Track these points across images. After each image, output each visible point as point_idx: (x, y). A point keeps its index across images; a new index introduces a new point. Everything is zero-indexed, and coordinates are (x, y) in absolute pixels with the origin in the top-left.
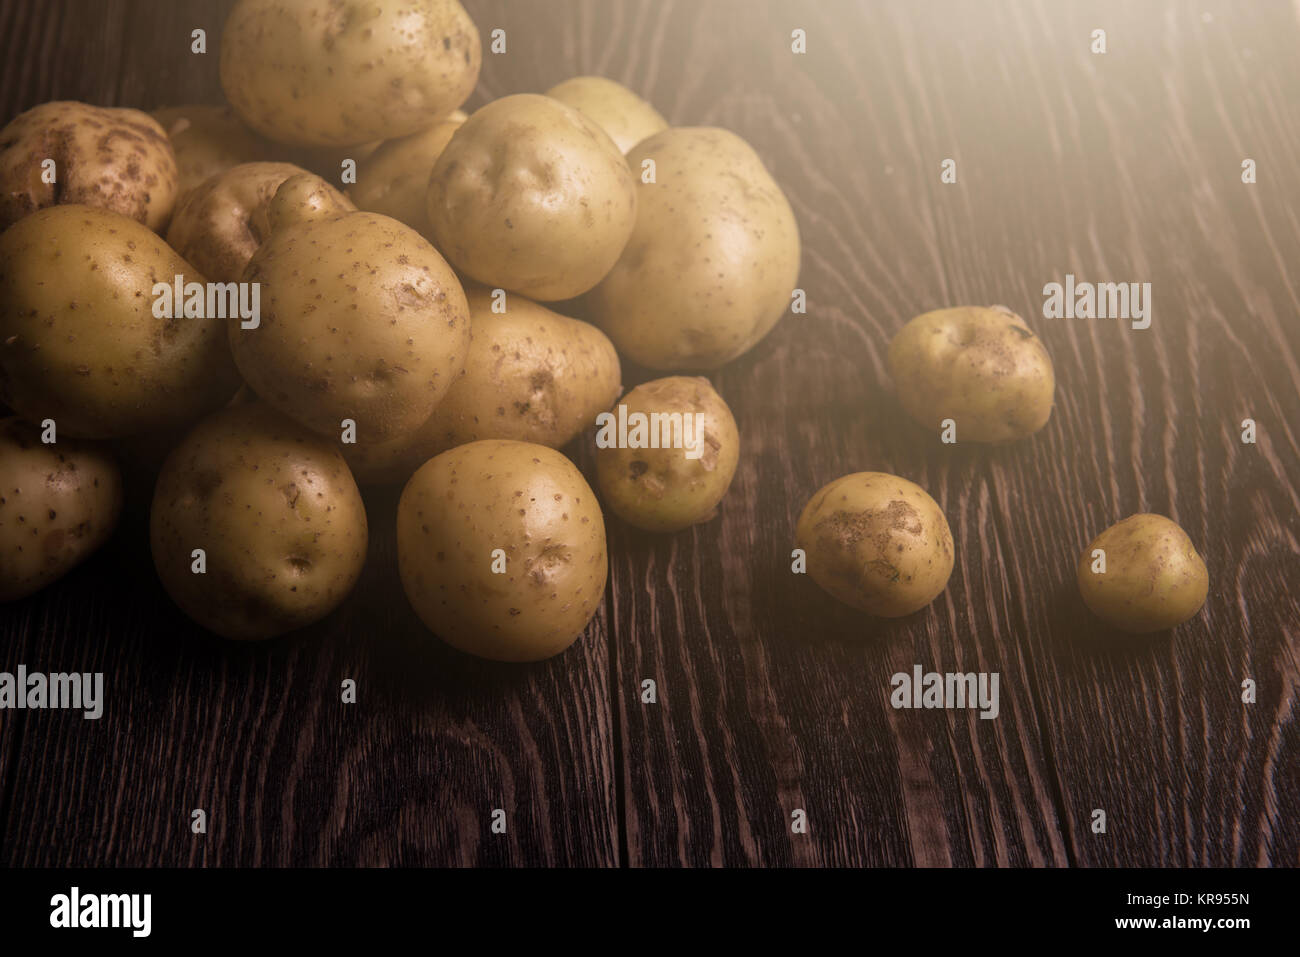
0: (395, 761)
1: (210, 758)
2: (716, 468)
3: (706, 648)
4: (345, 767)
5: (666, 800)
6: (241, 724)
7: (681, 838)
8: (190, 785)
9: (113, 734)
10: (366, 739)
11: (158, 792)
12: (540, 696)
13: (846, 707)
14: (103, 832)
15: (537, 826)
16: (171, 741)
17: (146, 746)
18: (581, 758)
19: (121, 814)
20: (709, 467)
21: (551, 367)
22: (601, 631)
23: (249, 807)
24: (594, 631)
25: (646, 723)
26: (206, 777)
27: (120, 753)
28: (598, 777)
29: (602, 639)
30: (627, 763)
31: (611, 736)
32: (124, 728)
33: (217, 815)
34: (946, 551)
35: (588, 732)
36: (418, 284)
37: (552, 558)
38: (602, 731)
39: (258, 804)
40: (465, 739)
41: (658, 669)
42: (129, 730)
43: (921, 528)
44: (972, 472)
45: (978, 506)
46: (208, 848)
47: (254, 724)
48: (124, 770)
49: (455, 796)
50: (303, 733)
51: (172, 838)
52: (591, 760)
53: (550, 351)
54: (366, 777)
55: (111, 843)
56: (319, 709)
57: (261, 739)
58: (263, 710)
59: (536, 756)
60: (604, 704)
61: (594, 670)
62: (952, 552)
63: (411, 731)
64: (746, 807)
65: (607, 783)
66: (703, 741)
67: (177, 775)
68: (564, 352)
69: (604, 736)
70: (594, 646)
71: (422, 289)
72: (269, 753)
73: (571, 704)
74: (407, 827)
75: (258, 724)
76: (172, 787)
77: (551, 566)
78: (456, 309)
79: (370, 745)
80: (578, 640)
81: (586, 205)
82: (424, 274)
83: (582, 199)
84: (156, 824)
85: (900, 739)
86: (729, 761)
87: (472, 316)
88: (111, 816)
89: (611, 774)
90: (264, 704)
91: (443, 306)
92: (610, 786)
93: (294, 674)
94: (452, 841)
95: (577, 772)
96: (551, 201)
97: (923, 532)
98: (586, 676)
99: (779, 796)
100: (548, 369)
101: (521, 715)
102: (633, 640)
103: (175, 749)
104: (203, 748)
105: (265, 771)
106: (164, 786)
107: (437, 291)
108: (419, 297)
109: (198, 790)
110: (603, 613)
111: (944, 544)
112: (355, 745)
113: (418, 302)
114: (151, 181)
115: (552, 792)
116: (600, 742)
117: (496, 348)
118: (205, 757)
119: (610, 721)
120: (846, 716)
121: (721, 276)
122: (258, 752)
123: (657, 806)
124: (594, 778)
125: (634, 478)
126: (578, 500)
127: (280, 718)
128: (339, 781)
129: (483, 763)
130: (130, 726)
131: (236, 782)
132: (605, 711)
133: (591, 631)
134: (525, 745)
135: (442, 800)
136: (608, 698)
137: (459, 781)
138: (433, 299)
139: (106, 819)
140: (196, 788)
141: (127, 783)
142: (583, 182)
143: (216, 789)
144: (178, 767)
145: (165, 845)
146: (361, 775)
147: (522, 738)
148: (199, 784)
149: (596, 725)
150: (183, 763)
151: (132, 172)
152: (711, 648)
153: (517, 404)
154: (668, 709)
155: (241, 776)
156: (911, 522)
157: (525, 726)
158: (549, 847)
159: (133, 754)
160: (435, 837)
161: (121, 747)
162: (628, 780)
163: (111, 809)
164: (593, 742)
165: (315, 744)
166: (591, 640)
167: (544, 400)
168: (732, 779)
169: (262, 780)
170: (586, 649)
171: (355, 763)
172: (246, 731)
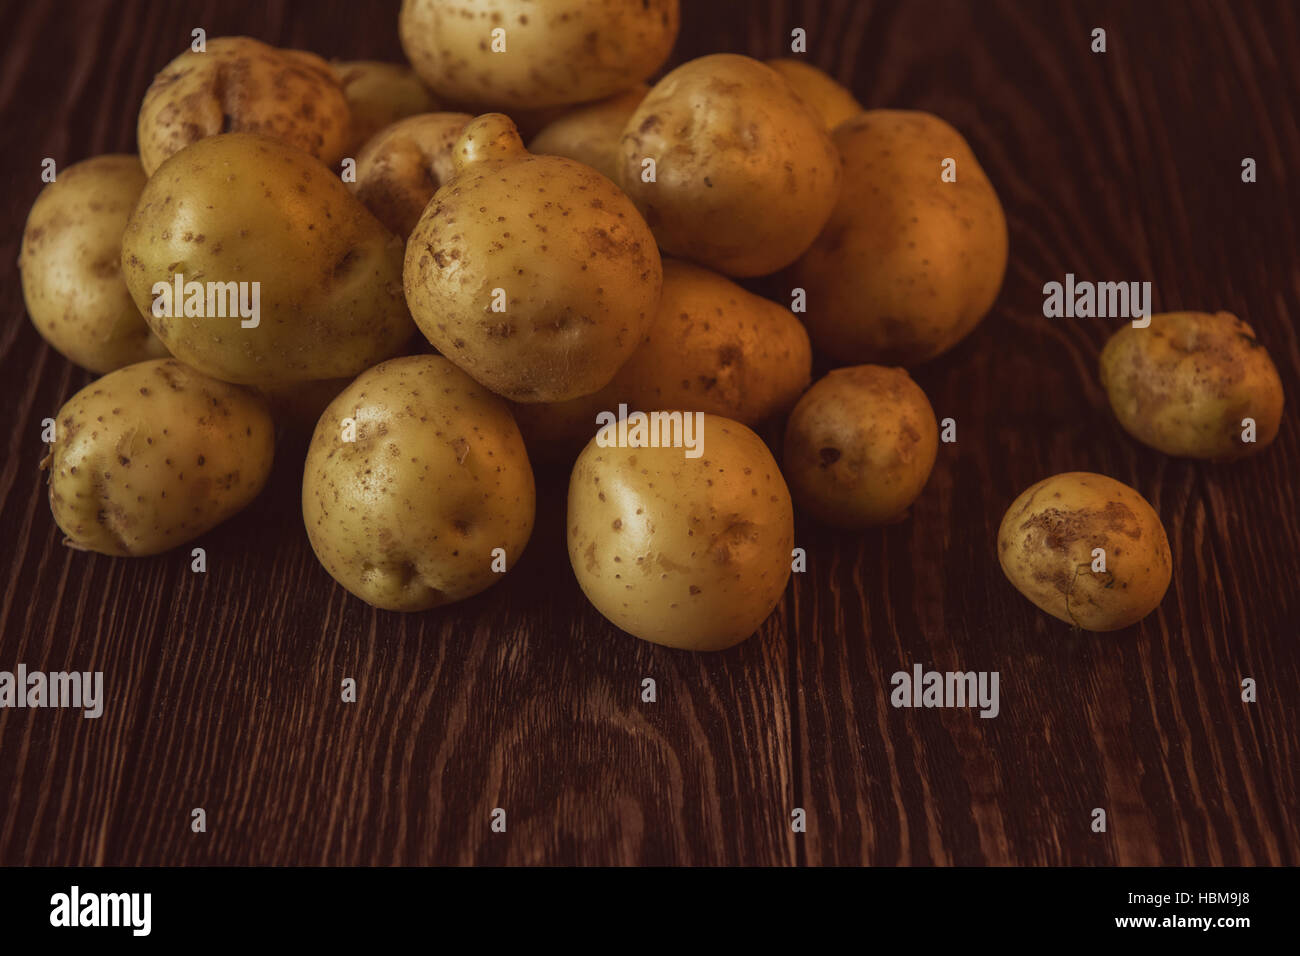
0: (554, 746)
1: (353, 730)
2: (913, 461)
3: (894, 652)
4: (499, 746)
5: (848, 806)
6: (388, 697)
7: (864, 847)
8: (331, 756)
9: (250, 701)
10: (523, 721)
11: (296, 761)
12: (712, 689)
13: (1047, 722)
14: (236, 799)
15: (707, 823)
16: (312, 710)
17: (285, 713)
18: (756, 756)
19: (255, 782)
20: (907, 459)
21: (741, 342)
22: (780, 627)
23: (394, 782)
24: (773, 626)
25: (828, 725)
26: (349, 749)
27: (257, 718)
28: (774, 777)
29: (781, 636)
30: (806, 764)
31: (789, 737)
32: (262, 693)
33: (359, 790)
34: (1165, 562)
35: (764, 730)
36: (612, 230)
37: (738, 536)
38: (780, 730)
39: (404, 781)
40: (630, 729)
41: (842, 671)
42: (268, 695)
43: (1140, 533)
44: (1188, 491)
45: (1194, 525)
46: (348, 823)
47: (403, 698)
48: (260, 736)
49: (618, 787)
50: (455, 711)
51: (310, 809)
52: (767, 758)
53: (741, 326)
54: (522, 760)
55: (243, 810)
56: (473, 687)
57: (410, 714)
58: (412, 685)
59: (707, 751)
60: (782, 702)
61: (772, 666)
62: (1170, 565)
63: (571, 717)
64: (937, 819)
65: (784, 783)
66: (890, 748)
67: (318, 744)
68: (755, 328)
69: (782, 735)
70: (772, 642)
71: (617, 236)
72: (418, 729)
73: (746, 701)
74: (565, 815)
75: (406, 698)
76: (311, 756)
77: (736, 544)
78: (649, 261)
79: (526, 728)
80: (755, 634)
81: (790, 170)
82: (619, 222)
83: (787, 163)
84: (293, 791)
85: (1106, 758)
86: (919, 771)
87: (665, 275)
88: (244, 784)
89: (789, 775)
90: (414, 679)
91: (636, 258)
92: (788, 788)
93: (446, 650)
94: (614, 833)
95: (752, 771)
96: (753, 162)
97: (1142, 538)
98: (763, 673)
99: (974, 811)
100: (737, 343)
101: (692, 708)
102: (815, 639)
103: (316, 718)
104: (347, 721)
105: (413, 747)
106: (303, 755)
107: (632, 240)
108: (612, 244)
109: (341, 760)
110: (782, 608)
111: (1163, 554)
112: (511, 727)
113: (611, 249)
114: (325, 124)
115: (724, 788)
116: (777, 740)
117: (685, 317)
118: (348, 729)
119: (788, 720)
120: (1047, 731)
121: (926, 262)
122: (405, 726)
123: (838, 811)
124: (770, 777)
125: (824, 466)
126: (768, 477)
127: (430, 694)
128: (492, 763)
129: (649, 755)
130: (269, 691)
131: (380, 759)
132: (783, 710)
133: (769, 626)
134: (695, 738)
135: (603, 789)
136: (786, 696)
137: (622, 772)
138: (627, 248)
139: (238, 786)
140: (338, 759)
141: (264, 749)
142: (789, 145)
143: (360, 761)
144: (319, 736)
145: (302, 817)
146: (516, 759)
147: (693, 732)
148: (342, 755)
149: (774, 723)
150: (324, 734)
151: (307, 111)
152: (900, 653)
153: (703, 378)
154: (852, 712)
155: (386, 751)
156: (1129, 526)
157: (695, 719)
158: (719, 846)
159: (270, 719)
160: (595, 828)
161: (258, 713)
162: (807, 782)
163: (246, 775)
164: (770, 741)
165: (468, 722)
166: (770, 637)
167: (731, 377)
168: (922, 788)
169: (409, 756)
170: (763, 645)
171: (510, 745)
172: (394, 705)
